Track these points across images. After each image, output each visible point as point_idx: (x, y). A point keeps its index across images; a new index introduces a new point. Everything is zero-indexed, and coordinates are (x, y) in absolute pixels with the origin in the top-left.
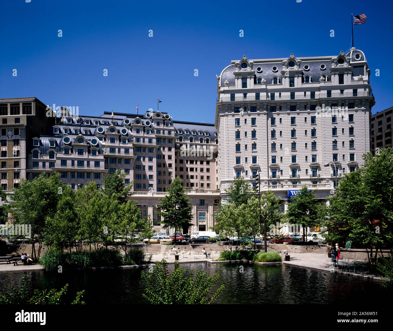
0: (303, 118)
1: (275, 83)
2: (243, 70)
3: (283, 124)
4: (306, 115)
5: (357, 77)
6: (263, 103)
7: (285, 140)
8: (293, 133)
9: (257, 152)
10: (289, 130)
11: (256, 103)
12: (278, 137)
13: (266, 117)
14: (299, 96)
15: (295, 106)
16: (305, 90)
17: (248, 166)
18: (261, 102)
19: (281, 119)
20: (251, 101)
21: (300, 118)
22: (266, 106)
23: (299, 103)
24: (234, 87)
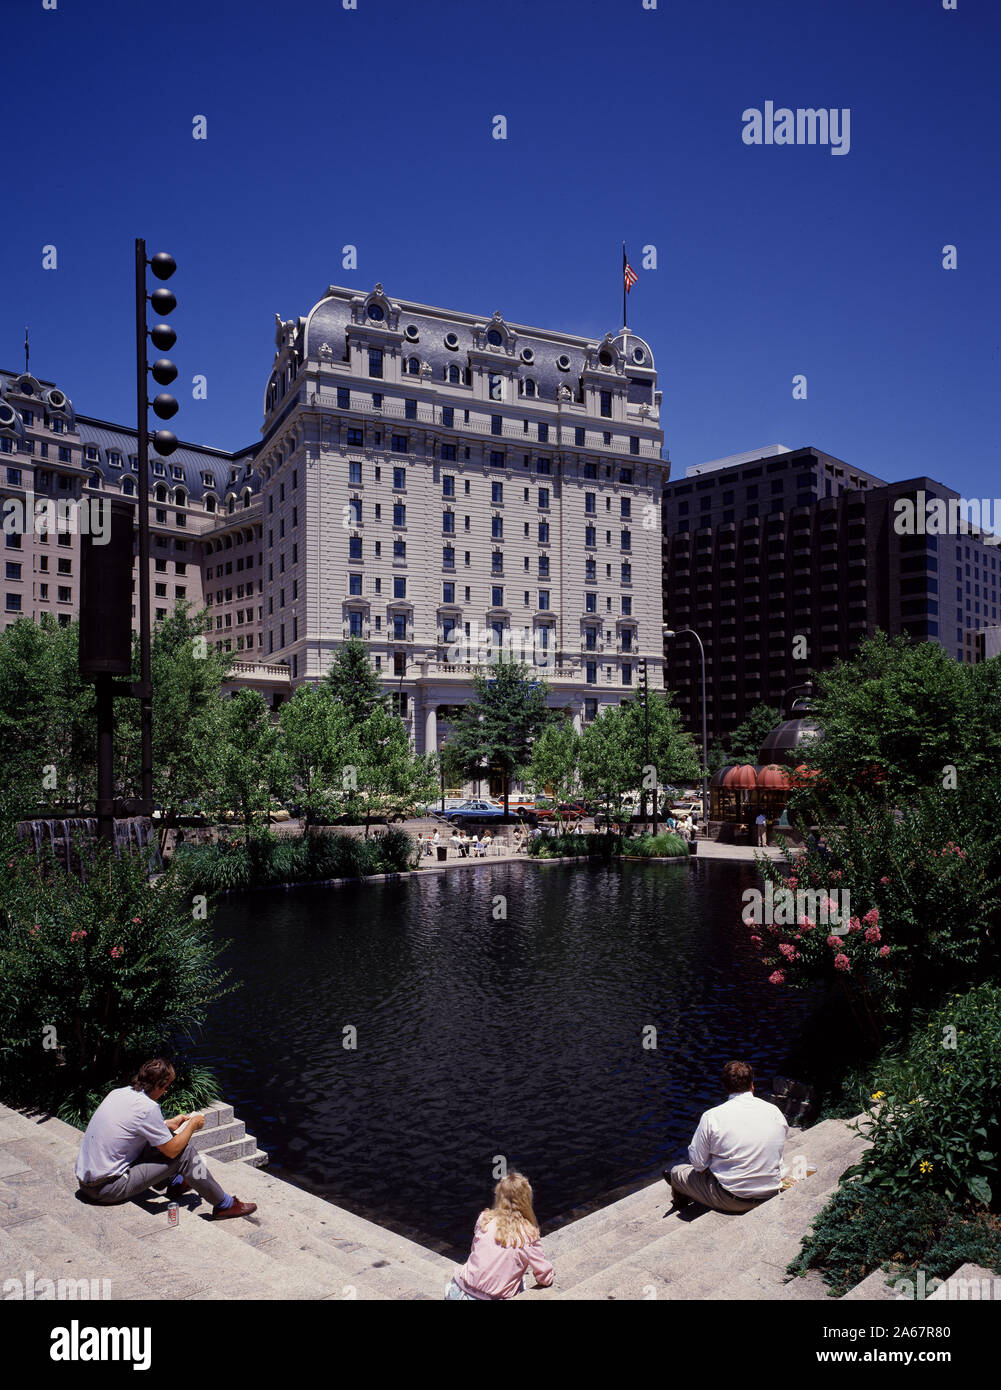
0: (520, 489)
1: (455, 378)
2: (372, 324)
3: (472, 496)
4: (526, 483)
5: (639, 406)
6: (425, 429)
7: (475, 542)
8: (497, 524)
9: (405, 567)
10: (486, 516)
11: (409, 428)
12: (460, 531)
13: (432, 472)
14: (512, 428)
15: (503, 455)
16: (526, 417)
17: (380, 603)
18: (421, 427)
19: (467, 483)
20: (395, 420)
21: (514, 487)
22: (432, 442)
23: (512, 448)
24: (348, 368)
